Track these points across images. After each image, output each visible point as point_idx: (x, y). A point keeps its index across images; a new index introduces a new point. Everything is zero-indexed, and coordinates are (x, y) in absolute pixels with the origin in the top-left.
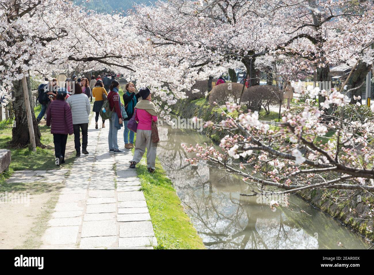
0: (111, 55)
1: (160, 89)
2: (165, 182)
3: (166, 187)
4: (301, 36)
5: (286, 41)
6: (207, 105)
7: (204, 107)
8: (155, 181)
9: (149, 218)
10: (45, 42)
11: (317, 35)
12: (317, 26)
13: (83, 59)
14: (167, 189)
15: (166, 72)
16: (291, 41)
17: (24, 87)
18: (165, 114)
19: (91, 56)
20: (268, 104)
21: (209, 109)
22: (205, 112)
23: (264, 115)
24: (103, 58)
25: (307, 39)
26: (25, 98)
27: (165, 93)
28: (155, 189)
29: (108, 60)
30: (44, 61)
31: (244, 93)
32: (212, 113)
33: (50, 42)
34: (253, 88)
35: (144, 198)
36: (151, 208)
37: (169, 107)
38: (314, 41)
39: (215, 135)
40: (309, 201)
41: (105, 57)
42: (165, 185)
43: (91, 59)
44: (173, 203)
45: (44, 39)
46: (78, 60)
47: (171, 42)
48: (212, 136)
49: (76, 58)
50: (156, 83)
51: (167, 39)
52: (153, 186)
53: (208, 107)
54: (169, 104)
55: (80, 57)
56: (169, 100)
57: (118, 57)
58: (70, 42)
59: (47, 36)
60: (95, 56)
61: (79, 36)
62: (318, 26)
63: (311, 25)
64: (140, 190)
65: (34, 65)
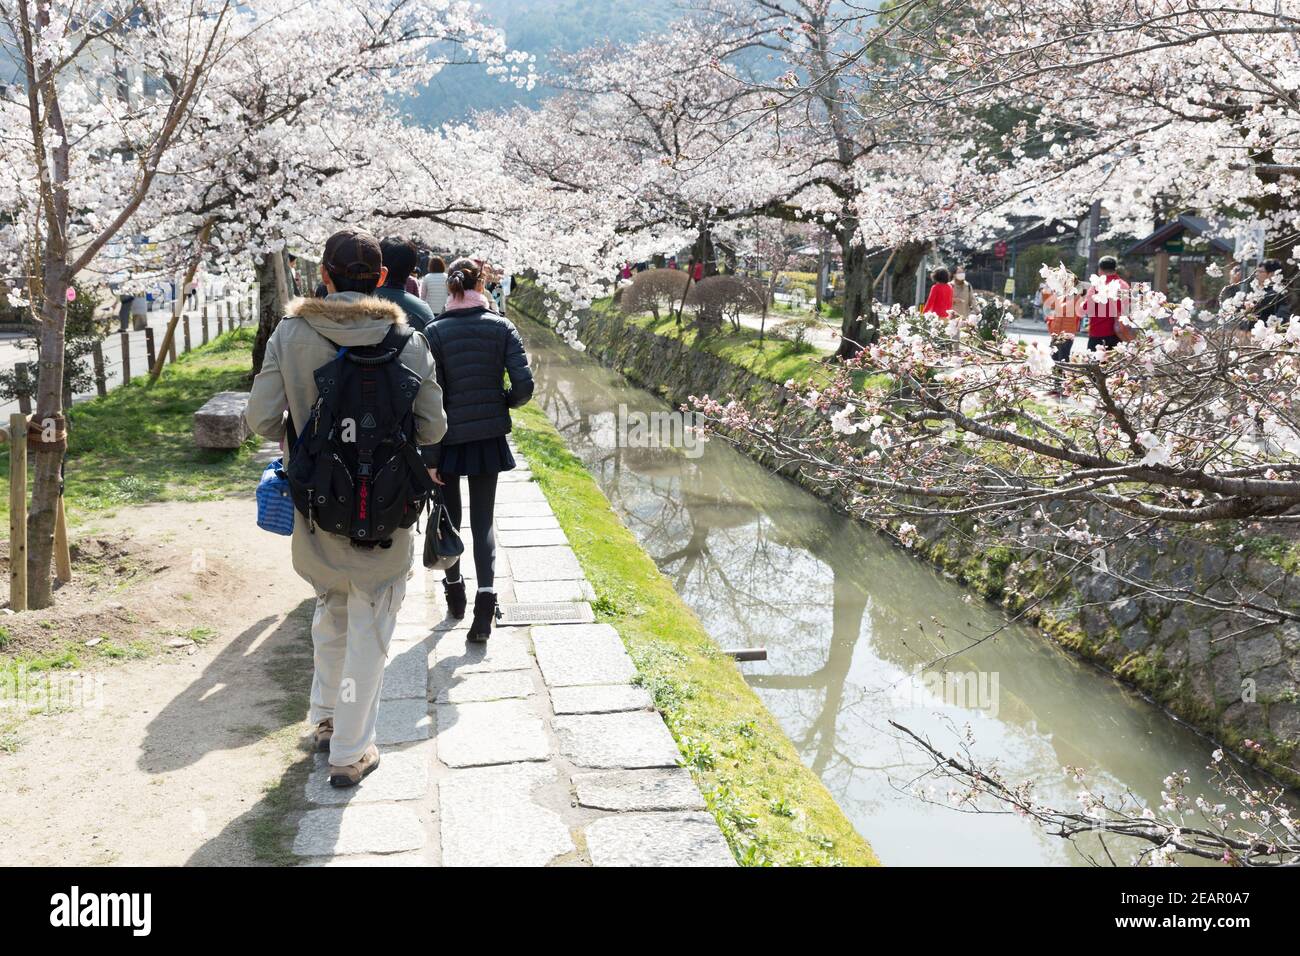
0: (462, 207)
1: (556, 277)
2: (571, 463)
3: (576, 473)
4: (817, 181)
5: (789, 191)
6: (614, 311)
7: (609, 314)
8: (553, 460)
9: (564, 539)
10: (322, 177)
11: (846, 181)
12: (846, 162)
13: (400, 213)
14: (579, 478)
15: (568, 243)
16: (799, 189)
17: (277, 267)
18: (567, 328)
19: (418, 207)
20: (737, 312)
21: (619, 318)
22: (610, 323)
23: (729, 332)
24: (441, 212)
25: (827, 189)
26: (280, 289)
27: (568, 286)
28: (555, 476)
29: (452, 217)
30: (325, 214)
31: (689, 292)
32: (625, 327)
33: (333, 178)
34: (709, 280)
35: (544, 498)
36: (564, 519)
37: (575, 313)
38: (839, 190)
39: (631, 369)
40: (827, 498)
41: (447, 210)
42: (574, 469)
43: (417, 214)
44: (596, 506)
45: (319, 171)
46: (390, 215)
47: (562, 185)
48: (626, 370)
49: (385, 212)
50: (546, 266)
51: (555, 180)
52: (551, 470)
53: (616, 314)
54: (574, 308)
55: (395, 209)
56: (575, 301)
57: (476, 211)
58: (373, 179)
59: (328, 164)
60: (426, 209)
61: (395, 166)
62: (850, 163)
63: (834, 161)
64: (532, 480)
65: (305, 222)
